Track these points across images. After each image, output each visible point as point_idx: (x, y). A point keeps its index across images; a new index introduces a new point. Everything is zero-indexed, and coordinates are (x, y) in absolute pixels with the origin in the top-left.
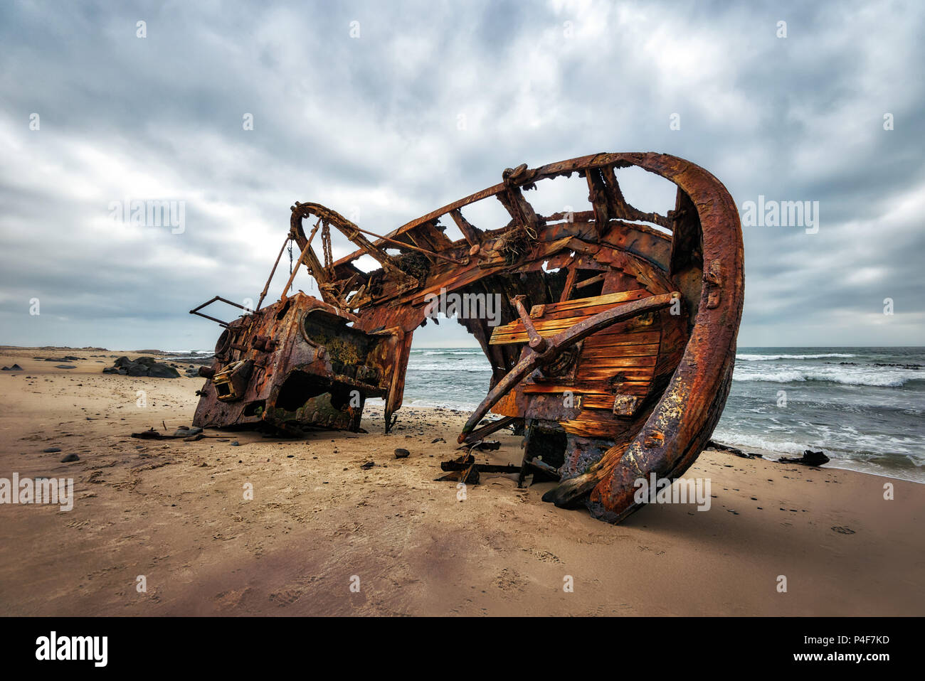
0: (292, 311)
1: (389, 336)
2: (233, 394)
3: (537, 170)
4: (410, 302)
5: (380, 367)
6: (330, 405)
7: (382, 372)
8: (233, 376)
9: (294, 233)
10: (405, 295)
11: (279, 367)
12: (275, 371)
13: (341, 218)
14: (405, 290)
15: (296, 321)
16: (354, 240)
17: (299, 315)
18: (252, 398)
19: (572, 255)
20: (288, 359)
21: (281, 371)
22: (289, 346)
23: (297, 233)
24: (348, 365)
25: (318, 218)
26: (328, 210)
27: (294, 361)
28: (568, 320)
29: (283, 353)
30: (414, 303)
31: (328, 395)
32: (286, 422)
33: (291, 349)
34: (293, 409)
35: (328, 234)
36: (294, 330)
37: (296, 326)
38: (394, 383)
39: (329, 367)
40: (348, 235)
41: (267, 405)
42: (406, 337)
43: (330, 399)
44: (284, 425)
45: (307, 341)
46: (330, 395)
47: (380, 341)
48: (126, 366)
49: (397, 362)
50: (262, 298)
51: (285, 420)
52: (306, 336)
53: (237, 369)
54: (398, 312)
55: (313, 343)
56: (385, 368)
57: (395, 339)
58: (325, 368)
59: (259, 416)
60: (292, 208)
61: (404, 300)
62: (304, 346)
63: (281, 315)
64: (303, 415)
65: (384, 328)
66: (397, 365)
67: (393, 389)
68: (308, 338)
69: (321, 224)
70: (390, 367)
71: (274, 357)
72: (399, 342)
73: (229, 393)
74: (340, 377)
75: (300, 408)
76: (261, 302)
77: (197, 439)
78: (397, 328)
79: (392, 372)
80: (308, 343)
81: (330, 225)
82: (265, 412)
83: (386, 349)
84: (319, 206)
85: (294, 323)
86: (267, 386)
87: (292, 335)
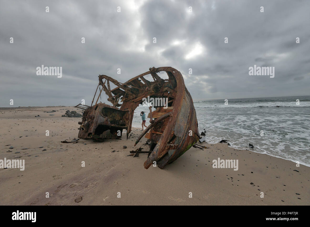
0: (98, 108)
1: (128, 111)
2: (85, 131)
3: (157, 68)
4: (134, 101)
5: (126, 120)
6: (110, 133)
7: (126, 122)
8: (85, 126)
9: (100, 83)
10: (133, 99)
11: (95, 124)
12: (94, 125)
13: (112, 79)
14: (132, 98)
15: (99, 111)
16: (116, 85)
17: (100, 109)
18: (89, 132)
19: (169, 92)
20: (97, 122)
21: (95, 125)
22: (97, 118)
23: (101, 83)
24: (117, 120)
25: (106, 79)
26: (108, 77)
27: (99, 122)
28: (163, 113)
29: (96, 120)
30: (135, 102)
31: (109, 131)
32: (98, 138)
33: (98, 119)
34: (100, 135)
35: (109, 84)
36: (98, 114)
37: (99, 112)
38: (129, 125)
39: (109, 123)
40: (115, 84)
41: (92, 134)
42: (133, 112)
43: (110, 131)
44: (97, 139)
45: (102, 116)
46: (110, 130)
47: (126, 113)
48: (68, 114)
49: (130, 119)
50: (92, 103)
51: (97, 138)
52: (102, 115)
53: (85, 124)
54: (131, 104)
55: (104, 116)
56: (127, 121)
57: (130, 113)
58: (108, 123)
59: (91, 137)
60: (99, 77)
61: (133, 101)
62: (101, 117)
63: (96, 109)
64: (102, 136)
65: (127, 109)
66: (130, 120)
67: (129, 127)
68: (103, 115)
69: (107, 81)
70: (128, 120)
71: (94, 121)
72: (131, 113)
73: (84, 130)
74: (113, 125)
75: (101, 134)
76: (92, 104)
77: (76, 143)
78: (130, 109)
79: (129, 122)
80: (103, 117)
81: (109, 81)
82: (92, 136)
83: (128, 115)
84: (106, 76)
85: (98, 112)
86: (92, 129)
87: (98, 115)
